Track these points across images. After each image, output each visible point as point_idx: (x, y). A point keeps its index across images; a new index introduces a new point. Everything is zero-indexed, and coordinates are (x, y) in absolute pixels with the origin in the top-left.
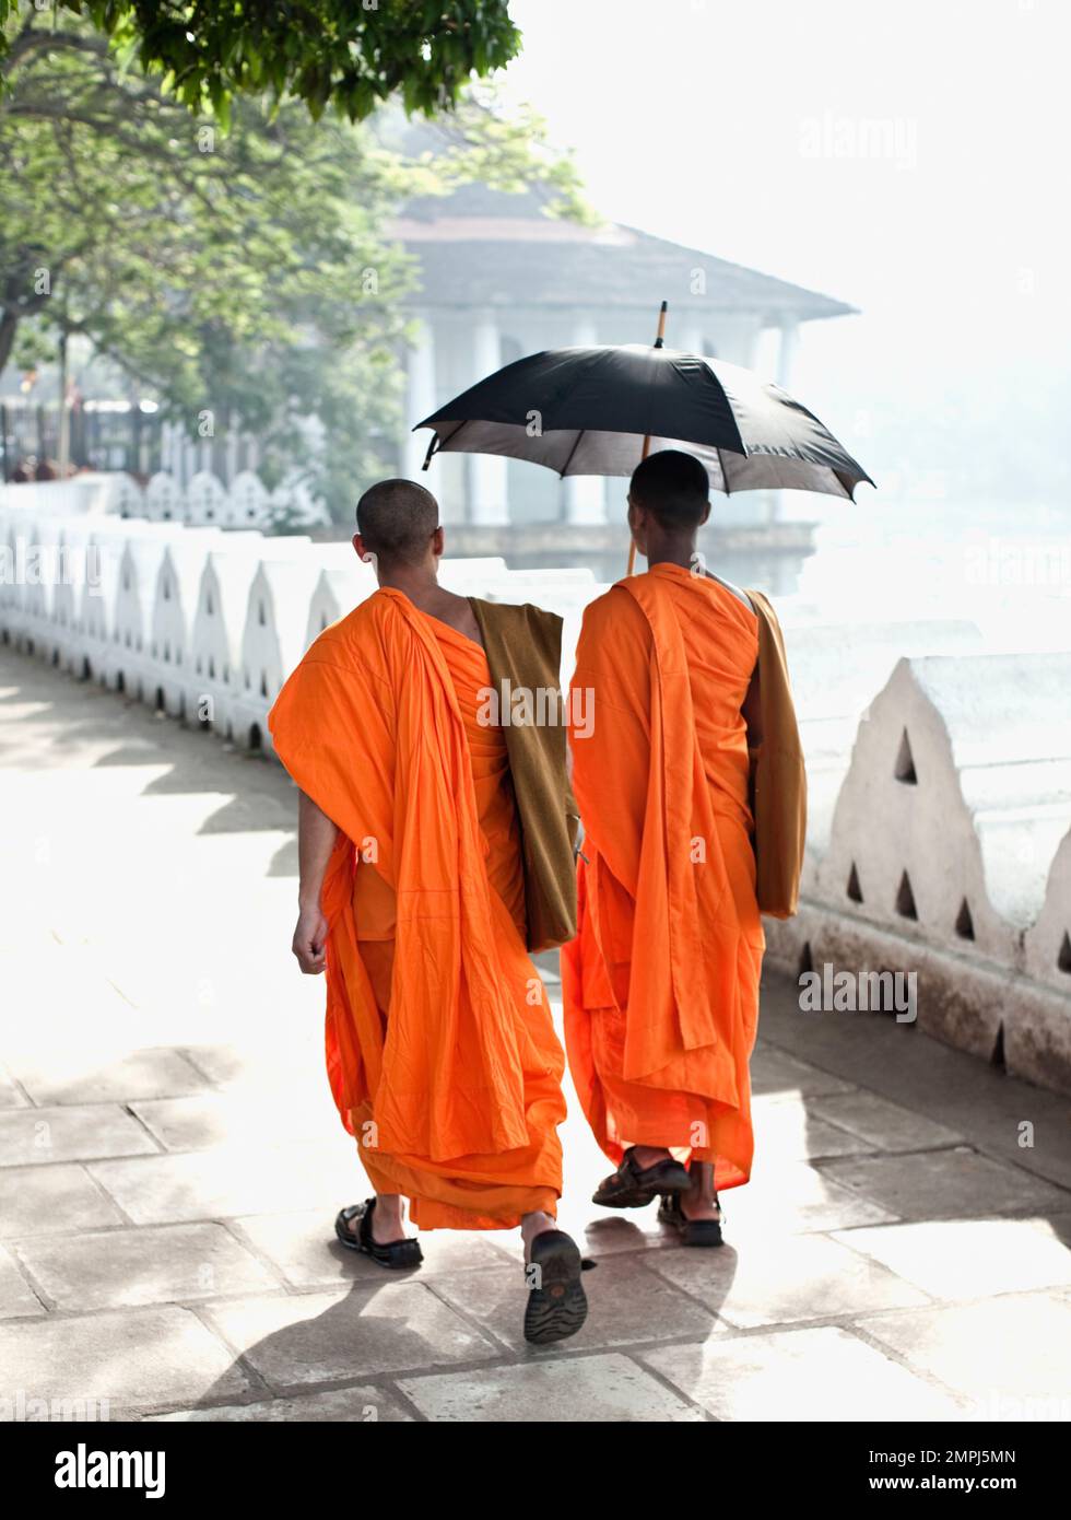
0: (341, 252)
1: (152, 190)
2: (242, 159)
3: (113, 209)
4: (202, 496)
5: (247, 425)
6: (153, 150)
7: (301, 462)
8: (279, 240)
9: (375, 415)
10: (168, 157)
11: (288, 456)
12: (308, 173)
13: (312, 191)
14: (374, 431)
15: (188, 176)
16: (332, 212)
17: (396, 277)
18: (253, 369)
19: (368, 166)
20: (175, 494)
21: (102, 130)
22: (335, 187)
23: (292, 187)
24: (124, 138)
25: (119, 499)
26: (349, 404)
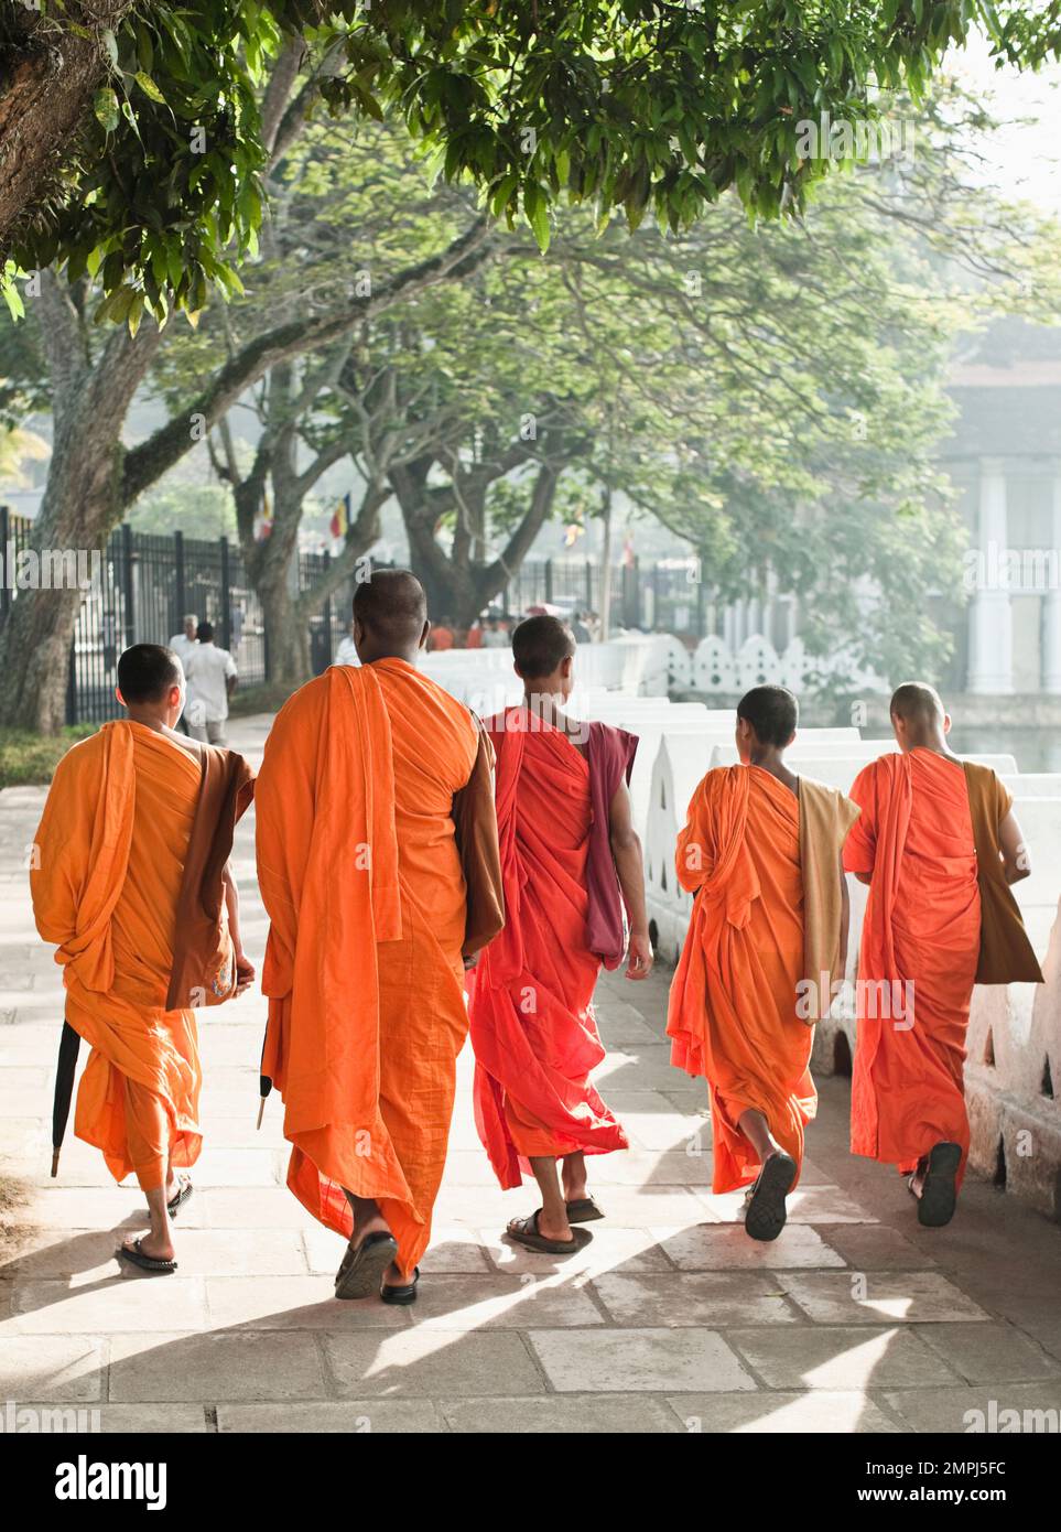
0: (866, 397)
1: (667, 331)
2: (758, 295)
3: (626, 354)
4: (755, 661)
5: (786, 584)
6: (663, 288)
7: (849, 625)
8: (802, 384)
9: (930, 575)
10: (680, 297)
11: (833, 618)
12: (830, 311)
13: (835, 329)
14: (933, 591)
15: (701, 317)
16: (857, 352)
17: (928, 423)
18: (796, 524)
19: (893, 303)
20: (725, 657)
21: (607, 270)
22: (859, 326)
23: (815, 327)
24: (632, 278)
25: (666, 662)
26: (903, 562)
